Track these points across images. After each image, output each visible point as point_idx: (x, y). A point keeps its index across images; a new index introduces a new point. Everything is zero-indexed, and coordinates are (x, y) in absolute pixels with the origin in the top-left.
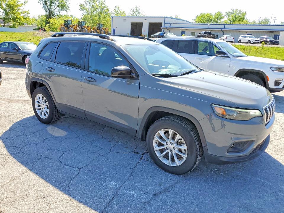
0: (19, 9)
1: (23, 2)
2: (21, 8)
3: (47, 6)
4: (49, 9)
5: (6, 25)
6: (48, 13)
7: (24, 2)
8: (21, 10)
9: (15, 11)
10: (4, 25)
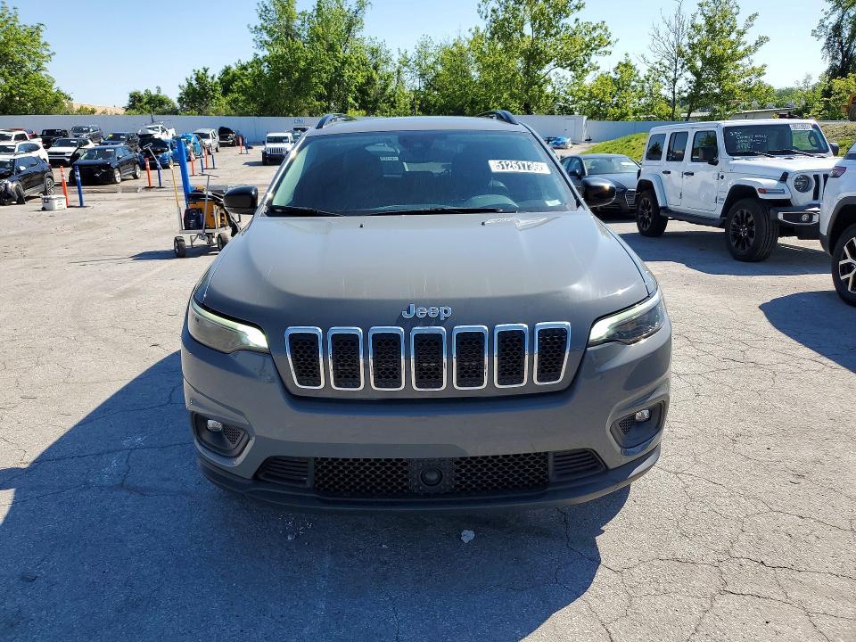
0: (737, 67)
1: (753, 43)
2: (745, 61)
3: (841, 43)
4: (845, 49)
5: (692, 115)
6: (838, 64)
7: (756, 44)
8: (741, 68)
9: (723, 73)
10: (689, 115)
